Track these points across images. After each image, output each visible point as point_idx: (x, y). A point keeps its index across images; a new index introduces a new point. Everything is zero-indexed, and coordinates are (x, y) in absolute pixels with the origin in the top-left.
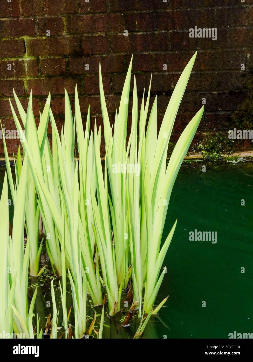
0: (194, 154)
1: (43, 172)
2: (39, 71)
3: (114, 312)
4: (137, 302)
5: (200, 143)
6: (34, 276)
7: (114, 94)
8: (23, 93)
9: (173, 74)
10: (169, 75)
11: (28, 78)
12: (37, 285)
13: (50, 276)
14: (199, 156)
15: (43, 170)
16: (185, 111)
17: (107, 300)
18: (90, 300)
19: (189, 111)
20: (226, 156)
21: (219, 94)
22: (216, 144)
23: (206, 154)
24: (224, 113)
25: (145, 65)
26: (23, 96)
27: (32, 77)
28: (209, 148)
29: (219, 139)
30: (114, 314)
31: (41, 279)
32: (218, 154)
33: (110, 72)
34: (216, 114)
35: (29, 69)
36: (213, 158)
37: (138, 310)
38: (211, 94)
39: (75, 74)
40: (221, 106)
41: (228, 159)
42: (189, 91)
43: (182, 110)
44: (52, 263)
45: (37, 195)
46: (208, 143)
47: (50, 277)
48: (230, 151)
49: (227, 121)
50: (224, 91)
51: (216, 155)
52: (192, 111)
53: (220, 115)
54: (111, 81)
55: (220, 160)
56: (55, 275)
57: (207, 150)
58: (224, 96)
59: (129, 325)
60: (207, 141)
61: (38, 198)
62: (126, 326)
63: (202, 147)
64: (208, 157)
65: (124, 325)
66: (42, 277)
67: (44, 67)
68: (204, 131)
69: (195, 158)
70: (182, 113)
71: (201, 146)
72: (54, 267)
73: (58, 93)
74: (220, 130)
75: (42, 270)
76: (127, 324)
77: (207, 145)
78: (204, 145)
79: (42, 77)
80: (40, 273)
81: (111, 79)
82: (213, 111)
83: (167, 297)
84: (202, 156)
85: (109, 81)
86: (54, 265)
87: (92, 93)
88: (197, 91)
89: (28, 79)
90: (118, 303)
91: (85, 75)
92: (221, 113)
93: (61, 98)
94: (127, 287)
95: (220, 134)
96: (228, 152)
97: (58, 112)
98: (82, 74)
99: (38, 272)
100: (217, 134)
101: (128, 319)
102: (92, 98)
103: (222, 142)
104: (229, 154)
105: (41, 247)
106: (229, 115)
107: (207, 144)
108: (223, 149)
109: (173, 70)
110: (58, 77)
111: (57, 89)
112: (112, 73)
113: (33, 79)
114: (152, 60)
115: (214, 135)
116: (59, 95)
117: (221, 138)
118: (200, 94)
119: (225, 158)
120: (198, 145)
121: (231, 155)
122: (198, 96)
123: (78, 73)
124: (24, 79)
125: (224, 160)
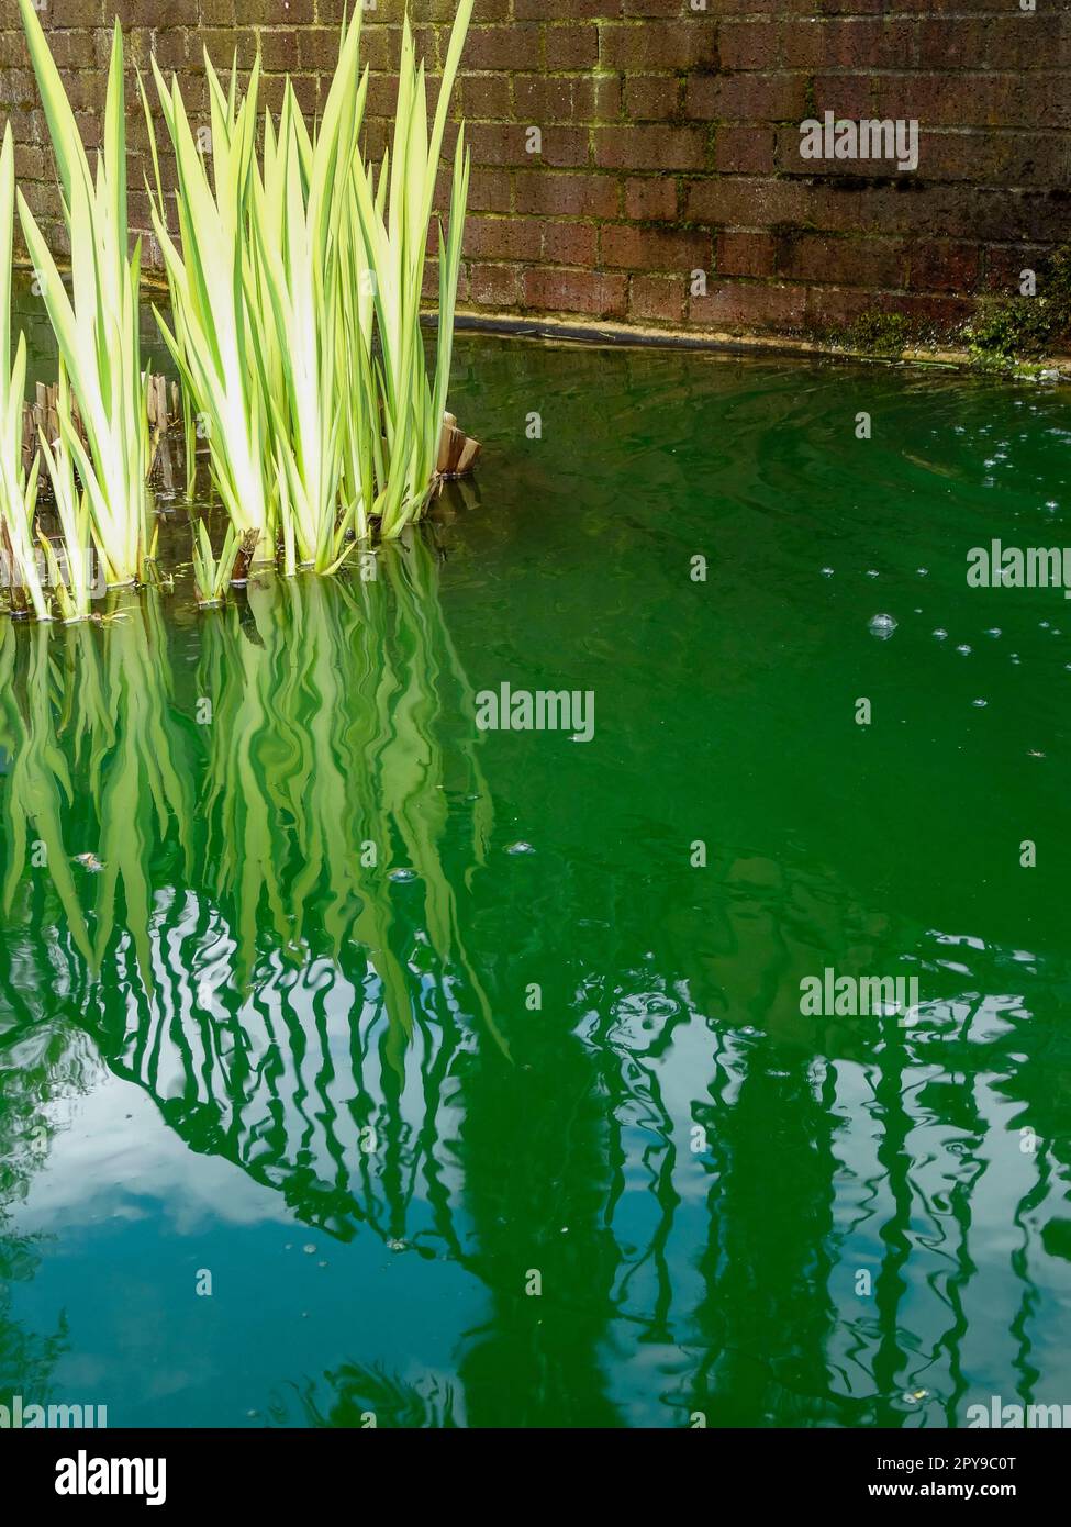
0: (950, 352)
2: (622, 106)
5: (968, 324)
7: (779, 178)
8: (587, 161)
11: (598, 123)
14: (960, 356)
16: (938, 235)
19: (949, 234)
21: (1026, 196)
22: (1004, 331)
23: (977, 355)
24: (1035, 247)
25: (854, 104)
26: (586, 169)
27: (606, 121)
28: (986, 338)
32: (1008, 358)
34: (1015, 251)
35: (602, 101)
36: (993, 367)
38: (1005, 192)
39: (696, 120)
40: (1027, 229)
42: (953, 181)
48: (1037, 351)
50: (1040, 189)
51: (1001, 358)
52: (954, 237)
53: (1022, 252)
54: (775, 144)
57: (982, 345)
58: (1036, 203)
60: (985, 321)
63: (970, 335)
64: (982, 363)
67: (633, 98)
69: (950, 360)
70: (930, 238)
71: (969, 331)
73: (657, 165)
77: (984, 331)
78: (975, 329)
79: (627, 122)
81: (775, 136)
82: (1007, 241)
84: (968, 358)
85: (771, 141)
87: (729, 170)
88: (970, 182)
89: (597, 126)
91: (718, 122)
92: (1027, 247)
93: (663, 179)
96: (1032, 354)
97: (654, 214)
98: (712, 121)
100: (1011, 304)
102: (729, 183)
103: (1021, 326)
104: (1034, 360)
107: (984, 327)
108: (1022, 346)
110: (660, 123)
112: (778, 122)
113: (609, 126)
114: (872, 93)
116: (659, 171)
118: (980, 191)
120: (963, 327)
121: (1039, 361)
122: (972, 197)
123: (703, 117)
124: (590, 126)
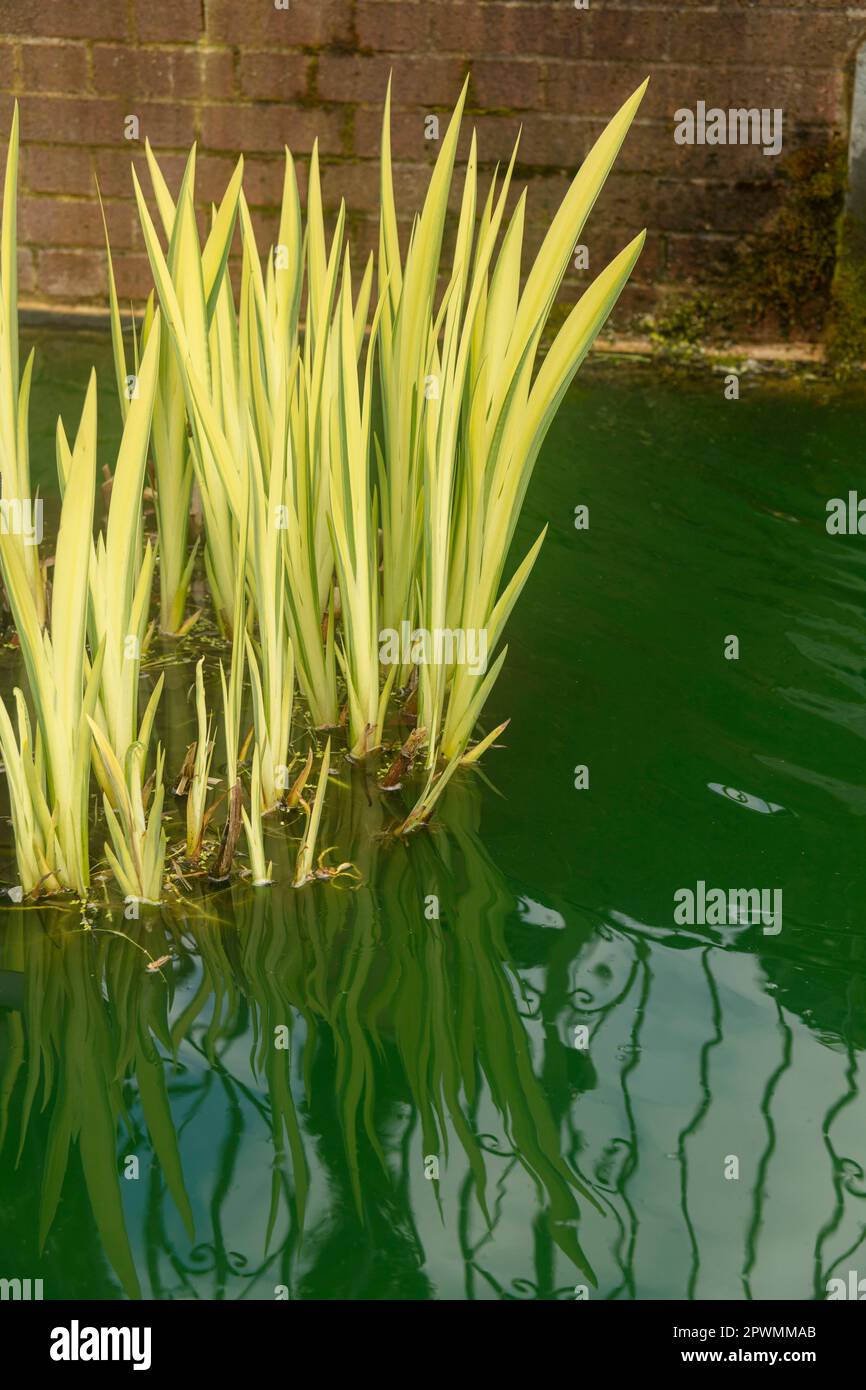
1: (210, 367)
2: (237, 83)
3: (365, 748)
4: (423, 729)
5: (649, 313)
6: (171, 634)
9: (591, 123)
10: (581, 123)
11: (206, 104)
12: (174, 658)
13: (211, 637)
14: (642, 345)
15: (209, 361)
16: (615, 225)
17: (349, 715)
18: (308, 713)
19: (627, 224)
20: (714, 352)
21: (709, 188)
22: (689, 320)
23: (660, 344)
24: (719, 237)
25: (519, 90)
27: (215, 99)
28: (670, 327)
29: (699, 307)
30: (364, 754)
31: (188, 643)
32: (694, 346)
33: (425, 102)
34: (699, 241)
35: (211, 77)
36: (679, 356)
37: (426, 749)
38: (688, 183)
39: (330, 102)
40: (712, 221)
41: (719, 361)
42: (630, 171)
43: (609, 221)
44: (219, 605)
45: (188, 426)
46: (668, 314)
47: (209, 640)
48: (723, 339)
49: (722, 260)
50: (726, 181)
51: (687, 348)
53: (707, 242)
55: (697, 361)
56: (224, 638)
57: (665, 333)
58: (721, 194)
59: (398, 786)
60: (668, 310)
61: (191, 435)
62: (390, 789)
63: (652, 324)
64: (666, 351)
65: (386, 786)
66: (190, 638)
67: (251, 76)
68: (661, 282)
69: (631, 350)
70: (607, 228)
71: (650, 320)
72: (222, 617)
74: (701, 282)
75: (192, 621)
76: (393, 785)
77: (667, 320)
78: (657, 318)
79: (243, 101)
80: (186, 628)
82: (690, 231)
83: (506, 724)
84: (650, 347)
85: (422, 126)
86: (223, 611)
88: (650, 173)
90: (376, 726)
91: (358, 104)
92: (711, 238)
94: (408, 685)
95: (703, 294)
96: (719, 342)
98: (350, 103)
99: (181, 626)
100: (695, 293)
101: (397, 773)
103: (706, 314)
104: (720, 348)
105: (191, 563)
106: (730, 245)
107: (665, 316)
108: (707, 334)
109: (592, 112)
110: (285, 104)
111: (281, 137)
112: (430, 107)
113: (220, 105)
114: (540, 81)
115: (686, 296)
117: (704, 304)
118: (661, 182)
119: (709, 358)
120: (645, 316)
121: (725, 349)
122: (653, 187)
123: (339, 98)
124: (195, 103)
125: (707, 362)
